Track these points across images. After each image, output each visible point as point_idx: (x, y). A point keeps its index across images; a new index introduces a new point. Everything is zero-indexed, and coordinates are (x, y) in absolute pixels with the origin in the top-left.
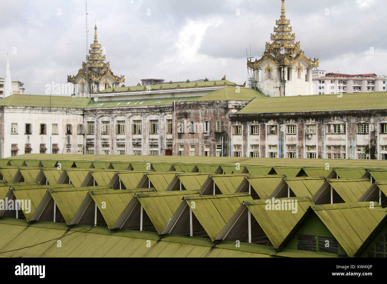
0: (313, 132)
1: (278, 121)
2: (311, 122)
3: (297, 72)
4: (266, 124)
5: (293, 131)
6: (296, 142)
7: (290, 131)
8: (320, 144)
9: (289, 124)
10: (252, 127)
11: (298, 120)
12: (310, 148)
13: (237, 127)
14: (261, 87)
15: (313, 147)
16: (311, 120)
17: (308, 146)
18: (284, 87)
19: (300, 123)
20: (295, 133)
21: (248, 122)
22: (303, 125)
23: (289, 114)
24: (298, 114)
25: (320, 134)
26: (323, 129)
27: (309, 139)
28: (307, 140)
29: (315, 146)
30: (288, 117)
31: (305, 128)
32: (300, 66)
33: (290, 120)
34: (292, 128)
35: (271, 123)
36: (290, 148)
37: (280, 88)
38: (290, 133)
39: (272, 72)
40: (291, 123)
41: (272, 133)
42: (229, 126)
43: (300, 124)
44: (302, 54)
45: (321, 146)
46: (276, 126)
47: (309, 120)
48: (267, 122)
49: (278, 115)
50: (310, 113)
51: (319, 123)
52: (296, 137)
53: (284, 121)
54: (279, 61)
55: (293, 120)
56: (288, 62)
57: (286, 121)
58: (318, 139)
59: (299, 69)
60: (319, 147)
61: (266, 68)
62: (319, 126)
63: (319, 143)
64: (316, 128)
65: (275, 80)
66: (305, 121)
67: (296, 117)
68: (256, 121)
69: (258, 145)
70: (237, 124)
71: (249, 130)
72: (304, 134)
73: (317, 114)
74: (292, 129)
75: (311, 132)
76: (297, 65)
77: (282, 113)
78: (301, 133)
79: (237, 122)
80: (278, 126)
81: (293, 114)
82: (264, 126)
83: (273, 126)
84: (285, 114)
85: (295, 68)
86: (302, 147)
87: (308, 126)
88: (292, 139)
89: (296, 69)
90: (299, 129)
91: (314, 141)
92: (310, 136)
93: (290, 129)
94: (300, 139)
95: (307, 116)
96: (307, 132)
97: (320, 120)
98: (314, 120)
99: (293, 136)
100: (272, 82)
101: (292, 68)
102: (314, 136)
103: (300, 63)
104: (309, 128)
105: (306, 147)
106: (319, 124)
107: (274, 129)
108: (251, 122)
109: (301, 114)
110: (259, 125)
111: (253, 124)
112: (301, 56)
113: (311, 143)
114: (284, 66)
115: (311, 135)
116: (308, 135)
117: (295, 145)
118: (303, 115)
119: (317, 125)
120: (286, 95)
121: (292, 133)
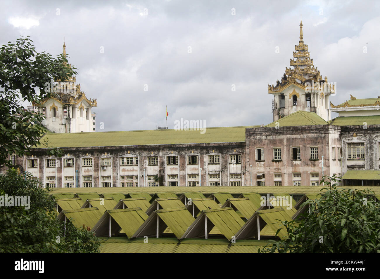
0: (108, 164)
1: (75, 155)
2: (106, 155)
3: (80, 111)
4: (63, 158)
5: (88, 164)
6: (92, 173)
7: (86, 164)
8: (115, 174)
9: (85, 157)
10: (48, 160)
11: (94, 154)
12: (105, 179)
13: (33, 161)
14: (46, 124)
15: (108, 177)
16: (106, 154)
17: (103, 177)
18: (70, 124)
19: (96, 156)
20: (91, 165)
21: (44, 156)
22: (98, 158)
23: (85, 149)
24: (94, 148)
25: (115, 166)
26: (117, 162)
27: (104, 170)
28: (103, 172)
29: (110, 176)
30: (85, 151)
31: (101, 161)
32: (82, 105)
33: (86, 154)
34: (88, 161)
35: (68, 156)
36: (86, 178)
37: (65, 125)
39: (57, 111)
40: (87, 157)
41: (69, 165)
42: (24, 160)
43: (96, 158)
44: (84, 95)
45: (116, 176)
46: (73, 159)
47: (104, 154)
48: (64, 156)
49: (74, 149)
50: (105, 147)
51: (114, 156)
52: (92, 169)
53: (81, 155)
54: (65, 101)
55: (89, 154)
56: (73, 102)
57: (83, 154)
58: (113, 170)
59: (81, 108)
60: (113, 177)
61: (51, 107)
62: (113, 159)
63: (113, 173)
64: (111, 161)
65: (60, 118)
66: (101, 154)
67: (92, 151)
68: (52, 155)
69: (55, 177)
70: (32, 158)
71: (45, 163)
72: (100, 166)
73: (111, 148)
74: (88, 162)
75: (106, 164)
76: (79, 104)
77: (78, 148)
78: (97, 165)
79: (33, 156)
80: (74, 160)
81: (89, 148)
82: (61, 160)
83: (69, 160)
84: (81, 149)
85: (78, 107)
86: (98, 177)
87: (103, 159)
88: (88, 171)
89: (79, 109)
90: (94, 162)
91: (109, 172)
92: (105, 168)
93: (86, 162)
94: (96, 170)
95: (103, 150)
96: (102, 164)
97: (115, 154)
98: (109, 154)
99: (89, 168)
100: (57, 120)
101: (75, 107)
102: (109, 168)
103: (82, 103)
104: (104, 161)
106: (114, 157)
107: (70, 162)
108: (47, 156)
109: (97, 148)
110: (56, 158)
111: (49, 158)
112: (83, 97)
113: (106, 174)
114: (69, 105)
115: (107, 167)
116: (103, 167)
117: (91, 176)
118: (99, 149)
119: (112, 158)
121: (88, 165)
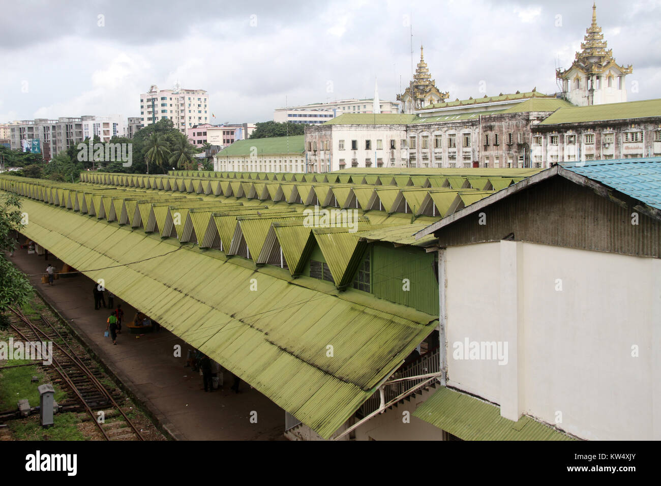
0: (611, 141)
1: (577, 131)
2: (608, 131)
3: (607, 80)
4: (565, 135)
5: (591, 141)
6: (594, 152)
7: (588, 141)
8: (617, 153)
9: (587, 133)
10: (552, 138)
11: (596, 129)
12: (607, 158)
13: (537, 138)
14: (570, 98)
15: (611, 156)
16: (608, 129)
17: (606, 156)
18: (593, 96)
19: (598, 132)
20: (593, 143)
21: (548, 133)
22: (600, 134)
23: (587, 124)
24: (596, 123)
25: (618, 143)
26: (620, 138)
27: (607, 148)
28: (604, 149)
29: (613, 155)
30: (587, 127)
31: (603, 137)
32: (611, 74)
33: (588, 130)
34: (591, 137)
35: (570, 133)
36: (588, 158)
37: (588, 97)
38: (588, 143)
39: (581, 81)
40: (589, 133)
41: (570, 142)
42: (530, 137)
43: (598, 134)
44: (613, 61)
45: (618, 155)
46: (575, 136)
47: (607, 129)
48: (566, 132)
49: (577, 124)
50: (607, 121)
51: (616, 131)
52: (594, 146)
53: (582, 131)
54: (587, 70)
55: (591, 129)
56: (597, 70)
57: (584, 130)
58: (616, 148)
59: (610, 77)
60: (616, 156)
61: (575, 78)
62: (616, 135)
63: (616, 152)
64: (613, 137)
65: (583, 90)
66: (603, 129)
67: (594, 126)
68: (555, 131)
69: (557, 156)
70: (537, 136)
71: (549, 139)
72: (602, 143)
73: (614, 122)
74: (591, 139)
75: (609, 141)
76: (607, 72)
77: (580, 123)
78: (598, 142)
79: (537, 133)
80: (576, 136)
81: (591, 123)
82: (562, 137)
83: (572, 136)
84: (584, 124)
85: (605, 76)
86: (600, 156)
87: (606, 135)
88: (590, 149)
89: (606, 77)
90: (596, 138)
91: (611, 150)
92: (607, 146)
93: (588, 139)
94: (598, 148)
95: (604, 125)
96: (604, 141)
97: (618, 128)
98: (612, 129)
99: (592, 146)
100: (581, 92)
101: (601, 76)
102: (611, 145)
103: (611, 71)
104: (607, 137)
105: (604, 157)
106: (616, 133)
107: (572, 139)
108: (551, 133)
109: (599, 123)
110: (559, 135)
111: (552, 135)
112: (611, 64)
113: (608, 153)
114: (593, 75)
115: (609, 144)
116: (605, 144)
117: (593, 155)
118: (601, 124)
119: (614, 134)
120: (594, 104)
121: (591, 143)
